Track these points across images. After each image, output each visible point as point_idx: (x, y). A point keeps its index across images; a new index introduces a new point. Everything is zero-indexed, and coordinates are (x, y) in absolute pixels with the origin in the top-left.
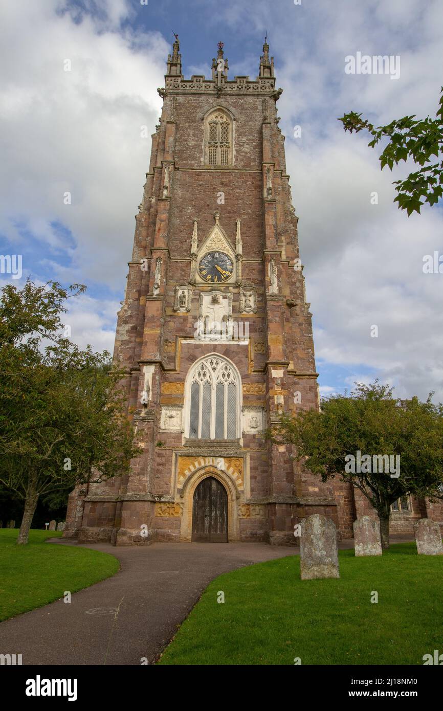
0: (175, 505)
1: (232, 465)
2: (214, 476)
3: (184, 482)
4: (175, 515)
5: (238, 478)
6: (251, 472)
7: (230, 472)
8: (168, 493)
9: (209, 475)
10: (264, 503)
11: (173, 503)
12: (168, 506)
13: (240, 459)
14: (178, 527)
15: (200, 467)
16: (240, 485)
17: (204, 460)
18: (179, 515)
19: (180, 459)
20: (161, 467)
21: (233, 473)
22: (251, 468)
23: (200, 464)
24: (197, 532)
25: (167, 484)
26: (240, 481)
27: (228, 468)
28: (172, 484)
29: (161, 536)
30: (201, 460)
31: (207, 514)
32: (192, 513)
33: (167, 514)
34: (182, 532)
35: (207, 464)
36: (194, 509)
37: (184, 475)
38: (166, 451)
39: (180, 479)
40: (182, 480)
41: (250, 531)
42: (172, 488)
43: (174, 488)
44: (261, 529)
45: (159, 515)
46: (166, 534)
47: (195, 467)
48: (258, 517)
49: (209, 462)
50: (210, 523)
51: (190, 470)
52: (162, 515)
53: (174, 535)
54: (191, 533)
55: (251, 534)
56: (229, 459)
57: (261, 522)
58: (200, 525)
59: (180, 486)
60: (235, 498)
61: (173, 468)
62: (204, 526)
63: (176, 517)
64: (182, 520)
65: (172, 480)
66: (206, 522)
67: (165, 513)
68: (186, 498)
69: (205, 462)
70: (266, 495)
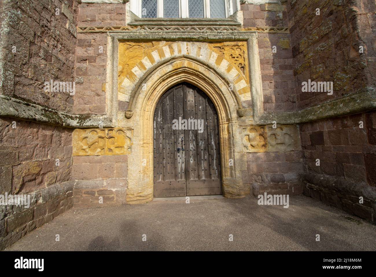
0: (113, 133)
1: (227, 56)
2: (192, 79)
3: (131, 88)
4: (117, 151)
5: (239, 79)
6: (262, 69)
7: (222, 68)
8: (101, 110)
9: (182, 77)
10: (292, 121)
11: (111, 129)
12: (101, 134)
13: (240, 43)
14: (124, 173)
15: (163, 59)
16: (244, 91)
17: (170, 47)
18: (125, 150)
19: (121, 47)
20: (86, 65)
21: (229, 70)
22: (262, 62)
23: (162, 54)
24: (163, 179)
25: (98, 95)
26: (243, 84)
27: (219, 61)
28: (108, 95)
29: (87, 193)
30: (164, 48)
31: (180, 147)
32: (151, 148)
33: (99, 150)
34: (132, 184)
35: (176, 54)
36: (156, 139)
37: (131, 75)
38: (94, 36)
39: (123, 84)
40: (128, 85)
41: (270, 175)
42: (108, 102)
43: (112, 101)
44: (290, 169)
45: (81, 153)
46: (96, 190)
47: (152, 60)
48: (282, 148)
49: (180, 51)
50: (187, 162)
51: (142, 66)
52: (89, 152)
53: (114, 190)
54: (152, 181)
55: (273, 180)
56: (218, 45)
57: (288, 158)
58: (169, 166)
59: (124, 97)
60: (234, 115)
61: (109, 63)
62: (176, 168)
63: (118, 155)
64: (130, 160)
65: (108, 87)
66: (179, 160)
67: (96, 148)
68: (137, 118)
69: (172, 51)
70: (292, 109)
